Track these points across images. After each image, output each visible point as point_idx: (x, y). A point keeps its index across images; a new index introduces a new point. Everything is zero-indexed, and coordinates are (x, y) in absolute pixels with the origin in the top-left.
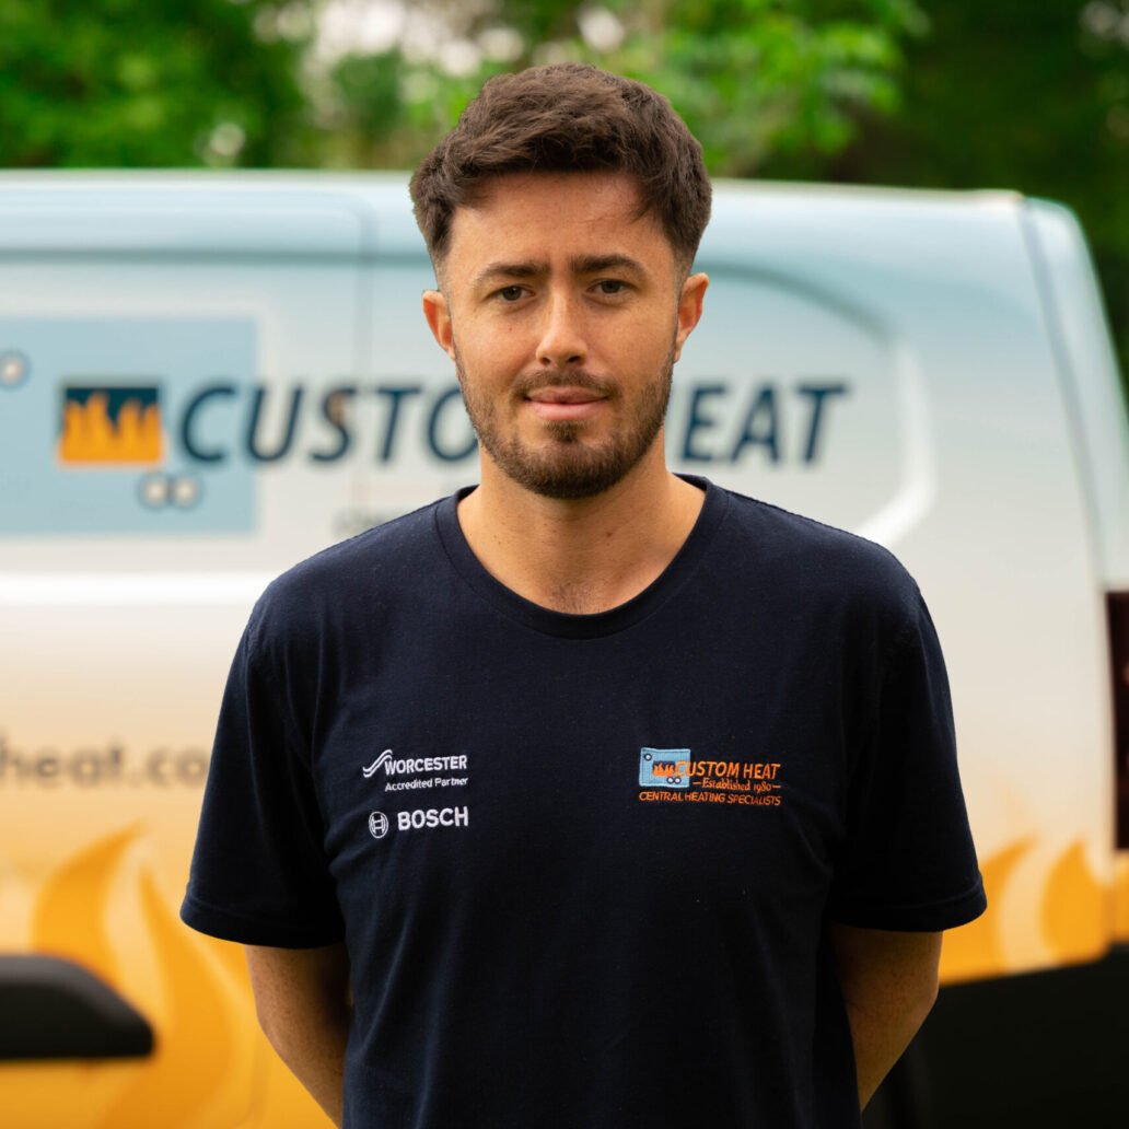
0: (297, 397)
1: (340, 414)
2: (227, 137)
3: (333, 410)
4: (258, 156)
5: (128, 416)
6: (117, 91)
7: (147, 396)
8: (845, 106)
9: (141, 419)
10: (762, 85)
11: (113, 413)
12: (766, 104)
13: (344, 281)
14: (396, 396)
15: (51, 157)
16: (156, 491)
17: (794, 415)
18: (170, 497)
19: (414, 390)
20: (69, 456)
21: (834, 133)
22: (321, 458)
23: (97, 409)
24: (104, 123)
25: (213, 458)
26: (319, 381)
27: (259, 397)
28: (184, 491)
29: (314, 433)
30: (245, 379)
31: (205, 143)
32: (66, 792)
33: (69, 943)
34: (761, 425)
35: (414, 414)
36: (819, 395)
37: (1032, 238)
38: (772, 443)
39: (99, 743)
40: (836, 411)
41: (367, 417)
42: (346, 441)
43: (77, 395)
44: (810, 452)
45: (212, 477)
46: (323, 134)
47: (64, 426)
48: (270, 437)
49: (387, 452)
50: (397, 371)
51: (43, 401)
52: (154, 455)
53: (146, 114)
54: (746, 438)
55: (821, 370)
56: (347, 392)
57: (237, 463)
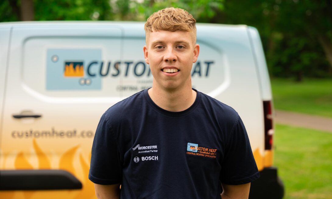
0: (109, 64)
1: (118, 67)
2: (96, 15)
3: (116, 66)
4: (102, 18)
5: (77, 67)
6: (75, 6)
7: (81, 64)
8: (213, 9)
9: (80, 68)
10: (198, 5)
11: (74, 67)
12: (198, 8)
13: (118, 42)
14: (128, 64)
15: (63, 18)
16: (83, 82)
17: (204, 67)
18: (85, 83)
19: (132, 63)
20: (66, 75)
21: (211, 14)
22: (114, 76)
23: (71, 66)
24: (73, 12)
25: (93, 76)
26: (114, 61)
27: (102, 64)
28: (88, 82)
29: (113, 71)
30: (99, 60)
31: (92, 16)
32: (65, 139)
33: (66, 167)
34: (198, 69)
35: (132, 67)
36: (209, 63)
37: (249, 34)
38: (199, 73)
39: (72, 130)
40: (212, 67)
41: (123, 68)
42: (119, 72)
43: (68, 64)
44: (207, 74)
45: (93, 79)
46: (114, 14)
47: (65, 70)
48: (104, 71)
49: (126, 74)
50: (128, 59)
51: (61, 65)
52: (82, 75)
53: (81, 10)
54: (195, 72)
55: (209, 59)
56: (119, 63)
57: (98, 76)
